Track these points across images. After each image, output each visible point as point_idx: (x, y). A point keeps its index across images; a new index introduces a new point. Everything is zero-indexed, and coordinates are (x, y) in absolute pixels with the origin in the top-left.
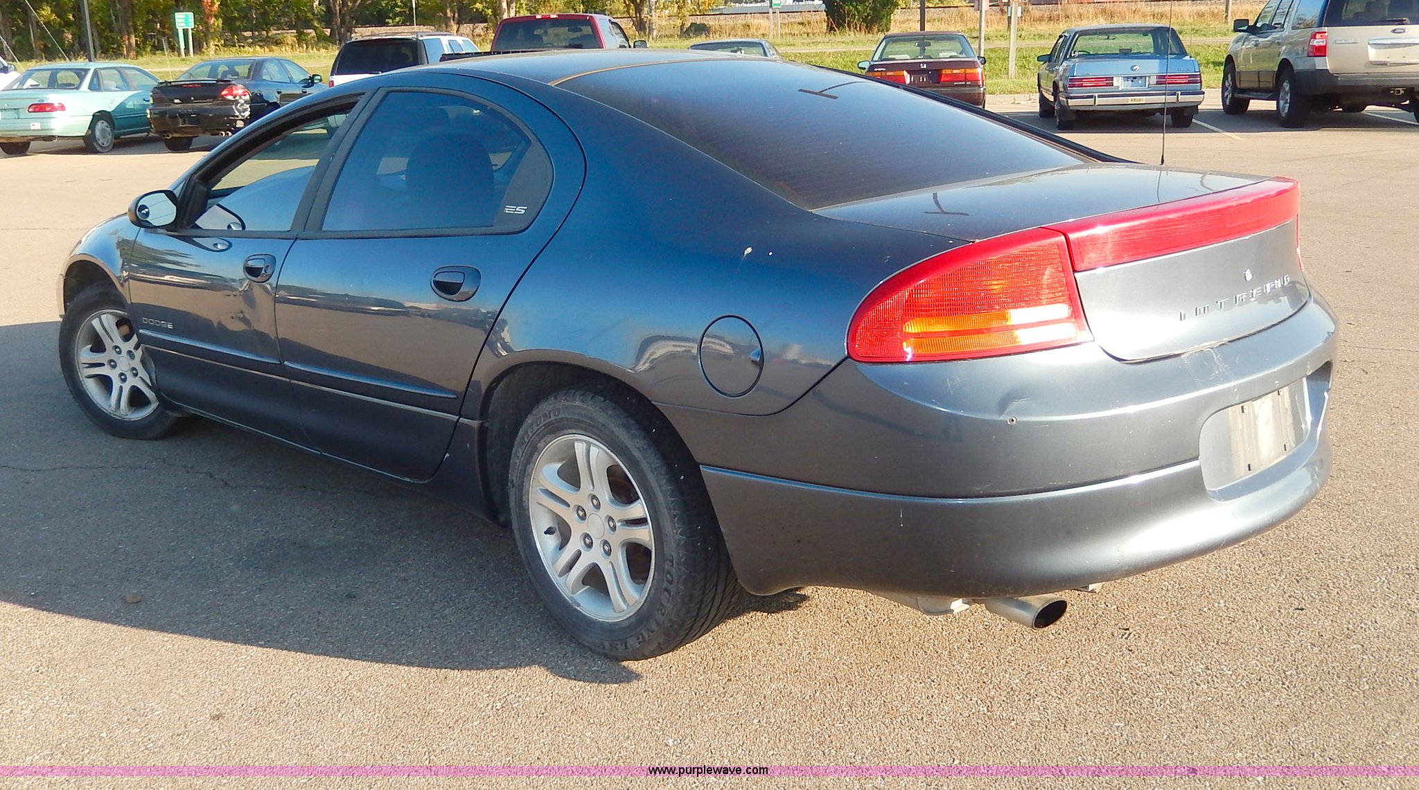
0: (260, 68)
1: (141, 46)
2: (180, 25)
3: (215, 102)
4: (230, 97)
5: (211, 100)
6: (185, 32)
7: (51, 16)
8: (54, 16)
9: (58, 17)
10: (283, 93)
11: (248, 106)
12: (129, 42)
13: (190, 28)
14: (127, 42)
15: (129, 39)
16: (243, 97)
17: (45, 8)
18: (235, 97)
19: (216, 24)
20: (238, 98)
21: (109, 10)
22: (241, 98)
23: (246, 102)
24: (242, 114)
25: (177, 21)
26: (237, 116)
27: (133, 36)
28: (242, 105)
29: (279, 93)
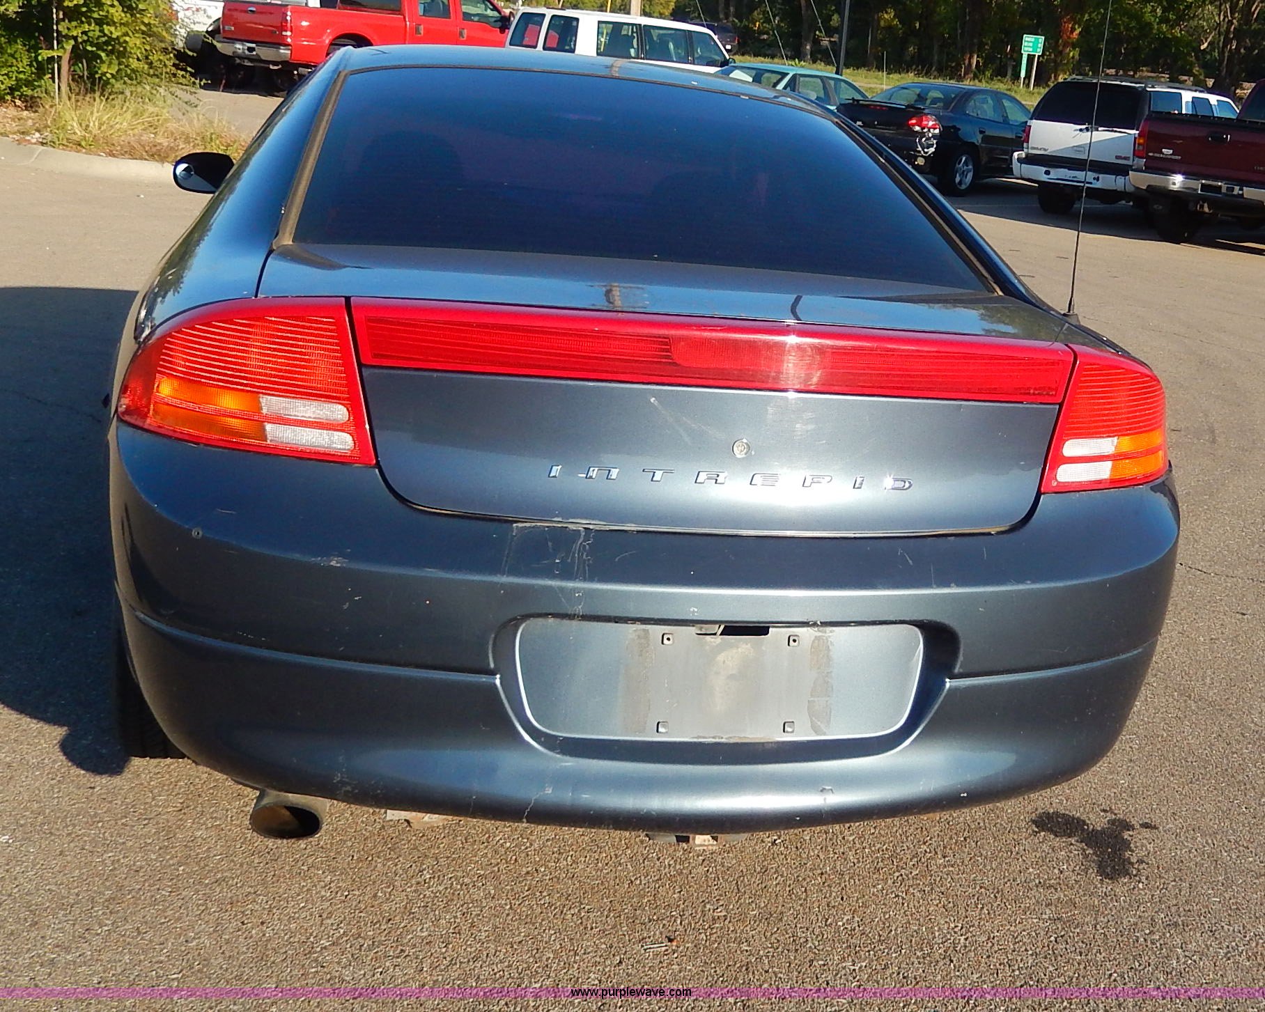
0: (967, 100)
1: (982, 68)
2: (1026, 49)
3: (900, 131)
4: (917, 128)
5: (895, 128)
6: (1031, 58)
7: (893, 20)
8: (896, 22)
9: (900, 23)
10: (987, 133)
11: (935, 141)
12: (970, 61)
13: (1037, 54)
14: (967, 62)
15: (970, 59)
16: (932, 130)
17: (889, 11)
18: (923, 128)
19: (1071, 54)
20: (925, 130)
21: (956, 22)
22: (929, 131)
23: (934, 136)
24: (926, 150)
25: (1024, 44)
26: (919, 152)
27: (976, 56)
28: (929, 139)
29: (981, 132)
